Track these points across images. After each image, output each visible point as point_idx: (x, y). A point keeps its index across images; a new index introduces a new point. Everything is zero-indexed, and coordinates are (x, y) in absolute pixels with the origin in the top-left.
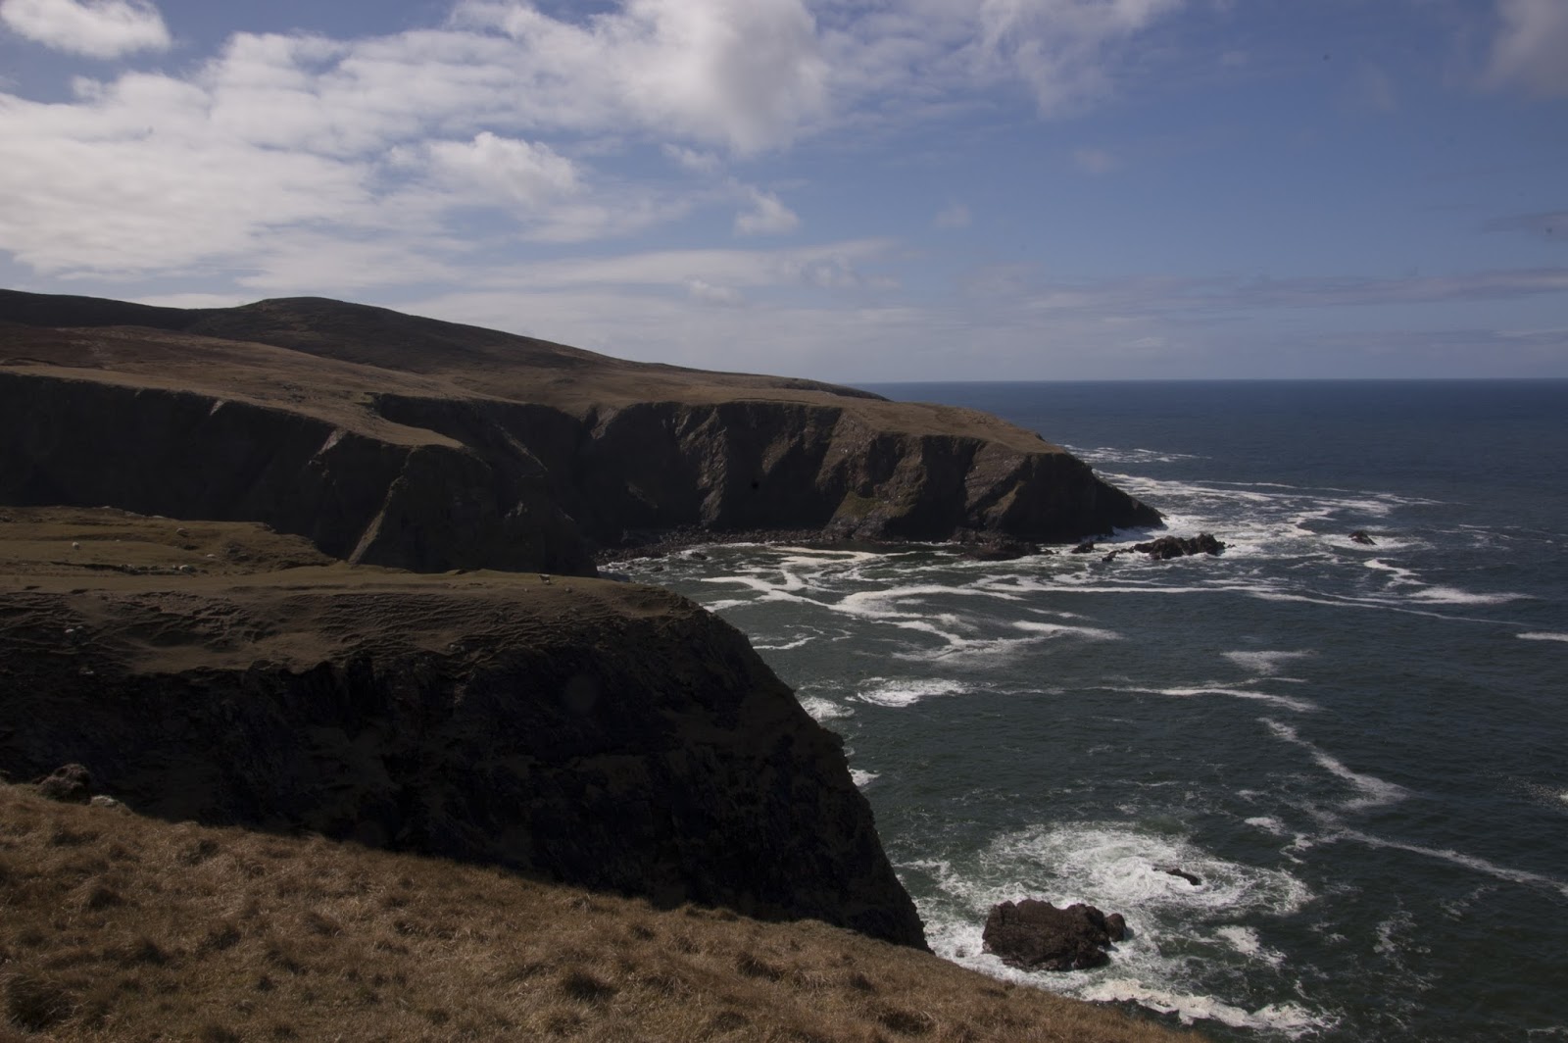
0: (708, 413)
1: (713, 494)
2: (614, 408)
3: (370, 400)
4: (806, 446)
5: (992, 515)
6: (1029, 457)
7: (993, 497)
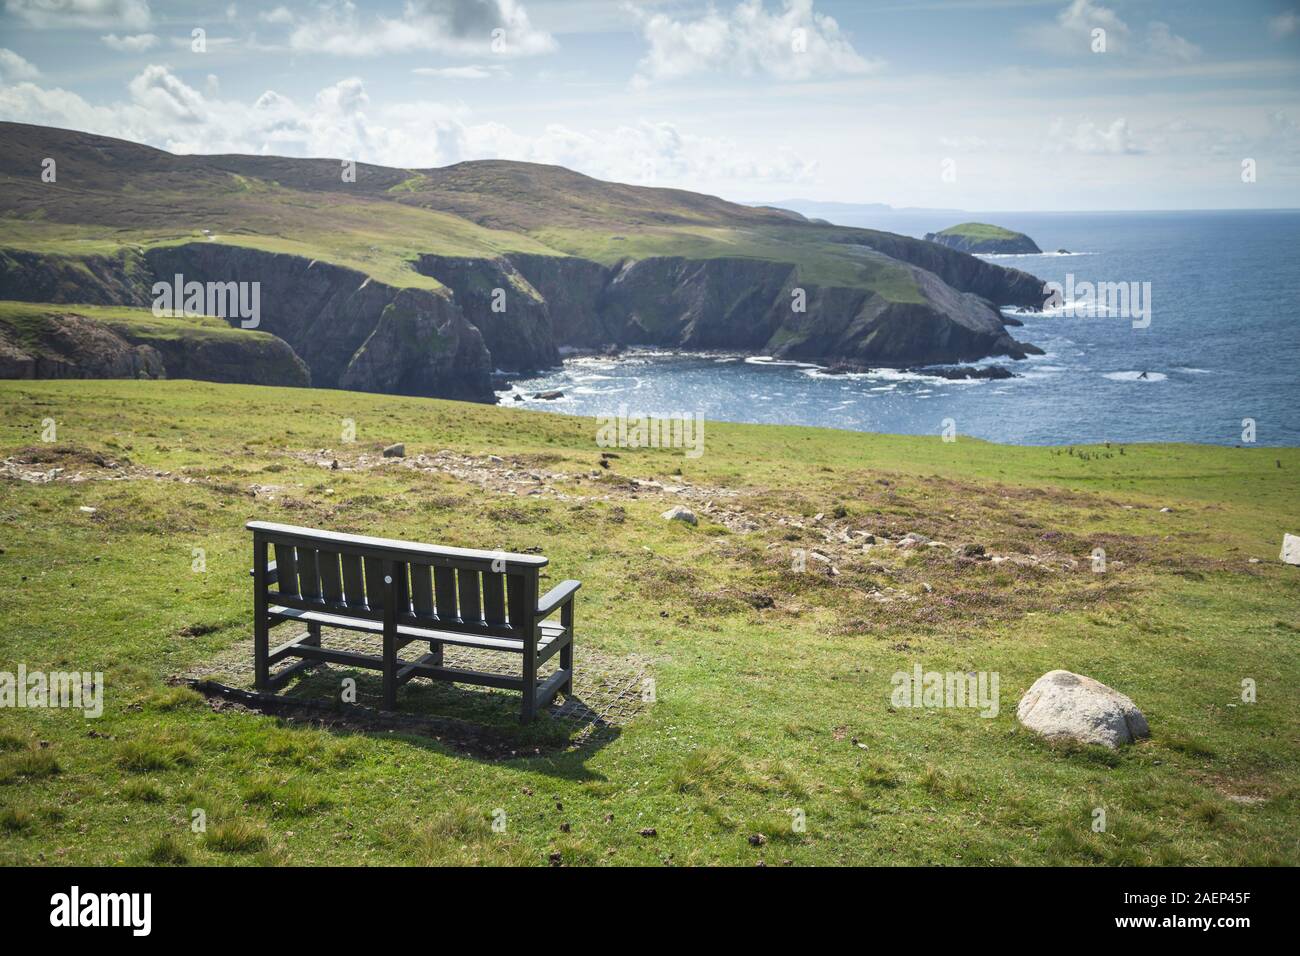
0: (701, 266)
1: (690, 324)
2: (635, 260)
3: (417, 258)
4: (764, 292)
5: (860, 346)
6: (892, 304)
7: (865, 333)
